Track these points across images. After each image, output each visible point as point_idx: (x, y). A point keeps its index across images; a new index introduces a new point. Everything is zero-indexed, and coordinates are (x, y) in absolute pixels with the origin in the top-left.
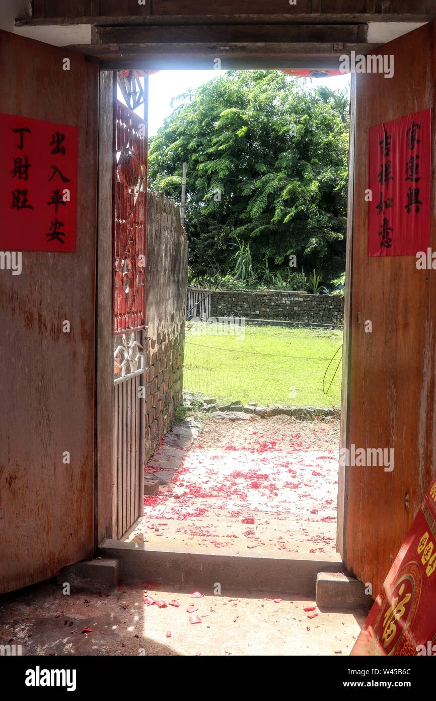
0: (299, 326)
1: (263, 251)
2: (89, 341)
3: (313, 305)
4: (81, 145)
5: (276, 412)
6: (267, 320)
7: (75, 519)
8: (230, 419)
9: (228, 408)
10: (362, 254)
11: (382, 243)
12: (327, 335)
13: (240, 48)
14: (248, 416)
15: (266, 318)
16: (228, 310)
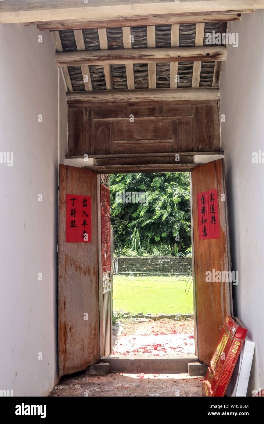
0: (169, 275)
1: (147, 234)
2: (96, 275)
3: (176, 263)
4: (92, 203)
5: (161, 317)
6: (150, 273)
7: (92, 346)
8: (138, 322)
9: (137, 316)
10: (197, 238)
11: (204, 235)
12: (185, 280)
13: (149, 166)
14: (148, 320)
15: (150, 271)
16: (128, 268)
